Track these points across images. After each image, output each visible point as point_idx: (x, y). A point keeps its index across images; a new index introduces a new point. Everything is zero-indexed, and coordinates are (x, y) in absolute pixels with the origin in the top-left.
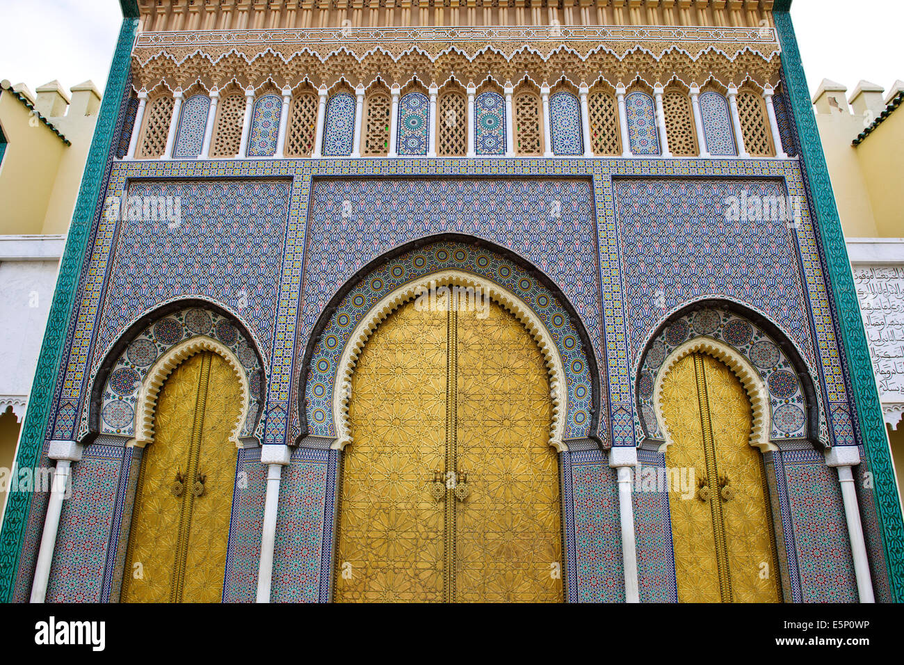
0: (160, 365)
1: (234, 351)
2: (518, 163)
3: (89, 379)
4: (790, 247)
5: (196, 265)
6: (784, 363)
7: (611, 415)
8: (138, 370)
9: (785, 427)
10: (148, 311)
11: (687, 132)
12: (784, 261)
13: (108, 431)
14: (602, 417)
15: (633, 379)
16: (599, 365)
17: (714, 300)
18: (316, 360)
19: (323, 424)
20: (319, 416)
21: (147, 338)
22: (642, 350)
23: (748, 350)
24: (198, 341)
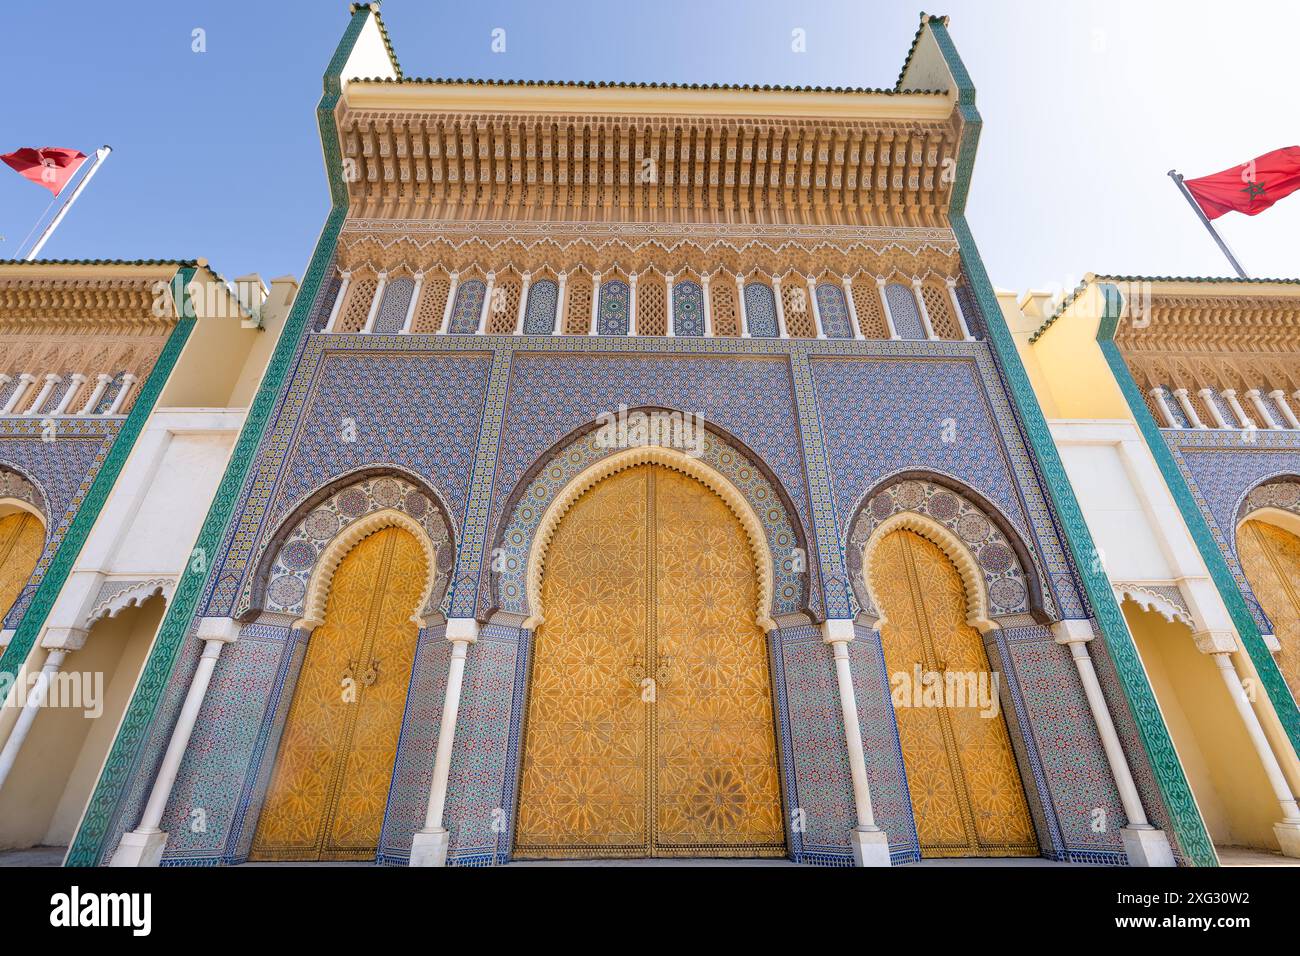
0: (340, 540)
1: (422, 524)
2: (717, 343)
3: (258, 549)
4: (988, 421)
5: (389, 434)
6: (995, 535)
7: (822, 585)
8: (316, 543)
9: (1004, 603)
10: (333, 479)
11: (876, 319)
12: (984, 434)
13: (272, 608)
14: (814, 589)
15: (843, 549)
16: (807, 534)
17: (918, 471)
18: (509, 532)
19: (516, 600)
20: (511, 591)
21: (329, 509)
22: (849, 519)
23: (955, 524)
24: (384, 514)
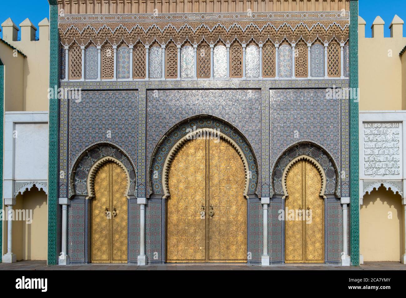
0: (93, 168)
1: (122, 162)
3: (68, 175)
4: (339, 119)
5: (103, 128)
6: (331, 166)
7: (261, 186)
8: (85, 170)
9: (329, 190)
11: (304, 65)
12: (335, 125)
13: (78, 194)
14: (259, 187)
15: (271, 173)
16: (259, 167)
17: (305, 141)
19: (159, 190)
20: (157, 186)
21: (87, 157)
22: (275, 162)
23: (320, 160)
24: (107, 158)
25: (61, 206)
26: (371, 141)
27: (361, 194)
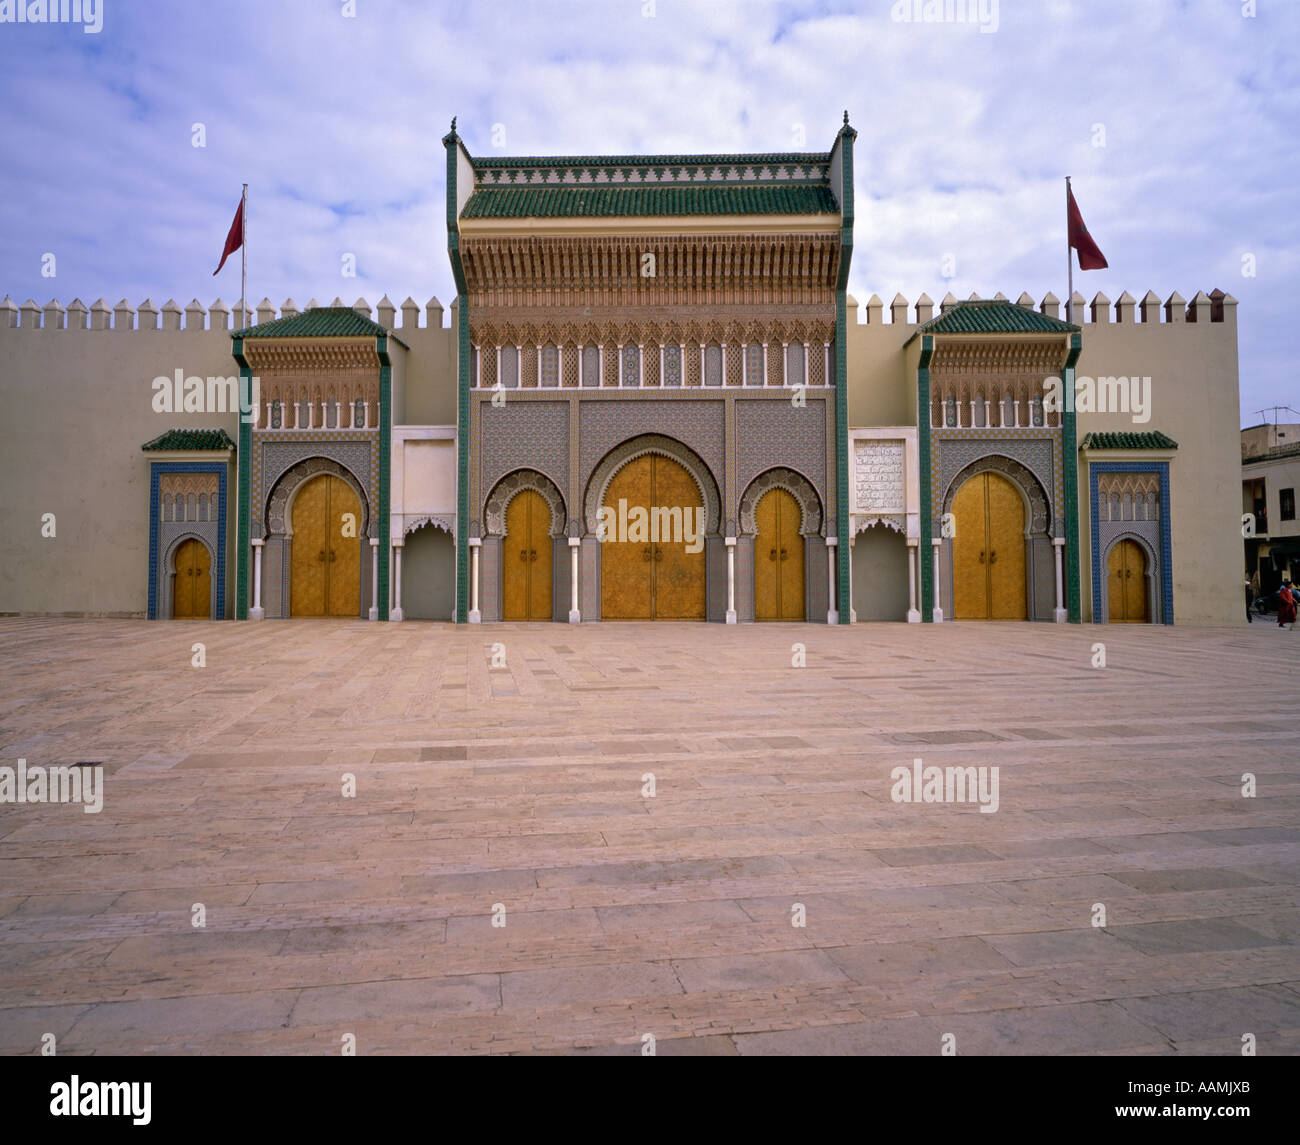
0: (508, 499)
1: (545, 490)
2: (687, 392)
3: (480, 510)
6: (813, 498)
7: (726, 523)
8: (499, 502)
9: (811, 528)
10: (503, 475)
12: (818, 446)
13: (491, 532)
14: (722, 524)
15: (737, 505)
16: (722, 501)
17: (781, 467)
18: (588, 497)
19: (594, 529)
20: (592, 524)
21: (504, 487)
22: (744, 490)
24: (526, 486)
25: (472, 548)
26: (865, 464)
27: (852, 533)
